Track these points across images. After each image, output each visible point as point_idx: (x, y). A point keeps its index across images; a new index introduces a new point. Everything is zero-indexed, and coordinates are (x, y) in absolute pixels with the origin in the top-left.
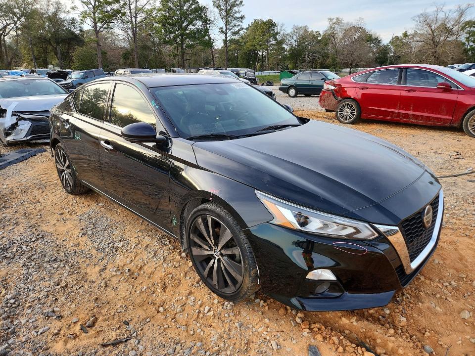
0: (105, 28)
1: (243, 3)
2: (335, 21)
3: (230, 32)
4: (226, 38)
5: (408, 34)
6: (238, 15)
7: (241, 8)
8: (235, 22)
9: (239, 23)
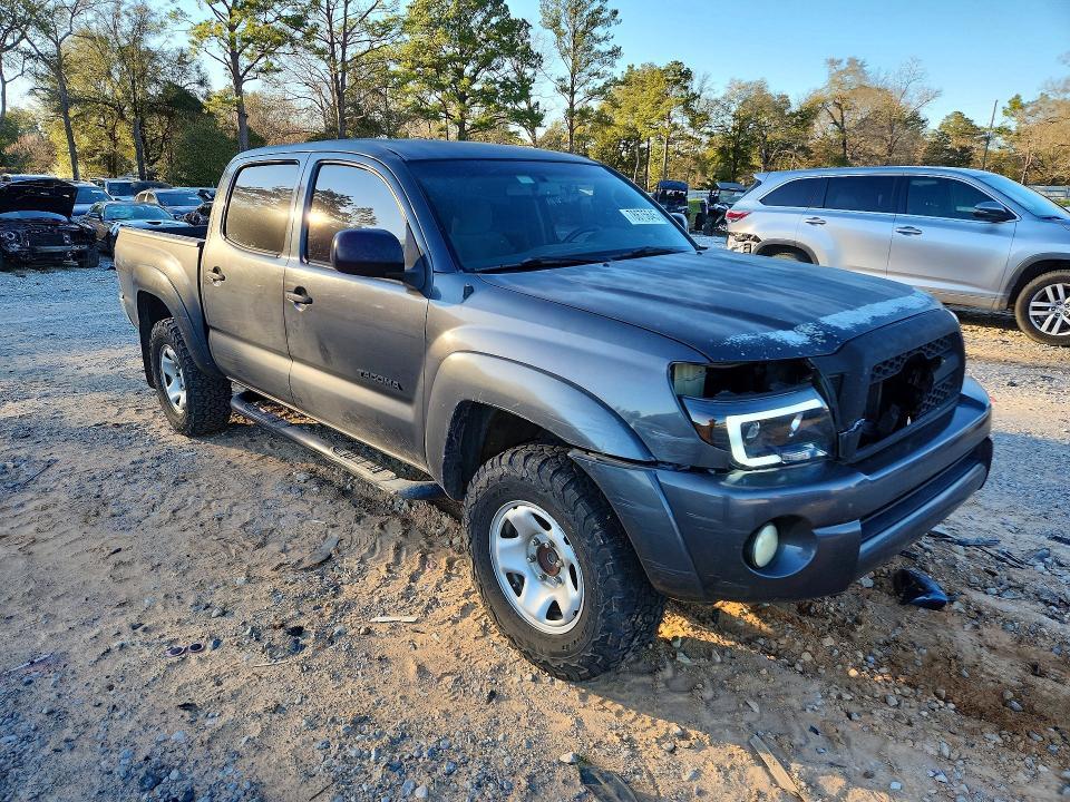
0: (261, 71)
1: (618, 17)
2: (844, 65)
3: (581, 89)
4: (572, 105)
5: (1024, 101)
6: (604, 47)
7: (613, 29)
8: (595, 66)
9: (607, 68)
